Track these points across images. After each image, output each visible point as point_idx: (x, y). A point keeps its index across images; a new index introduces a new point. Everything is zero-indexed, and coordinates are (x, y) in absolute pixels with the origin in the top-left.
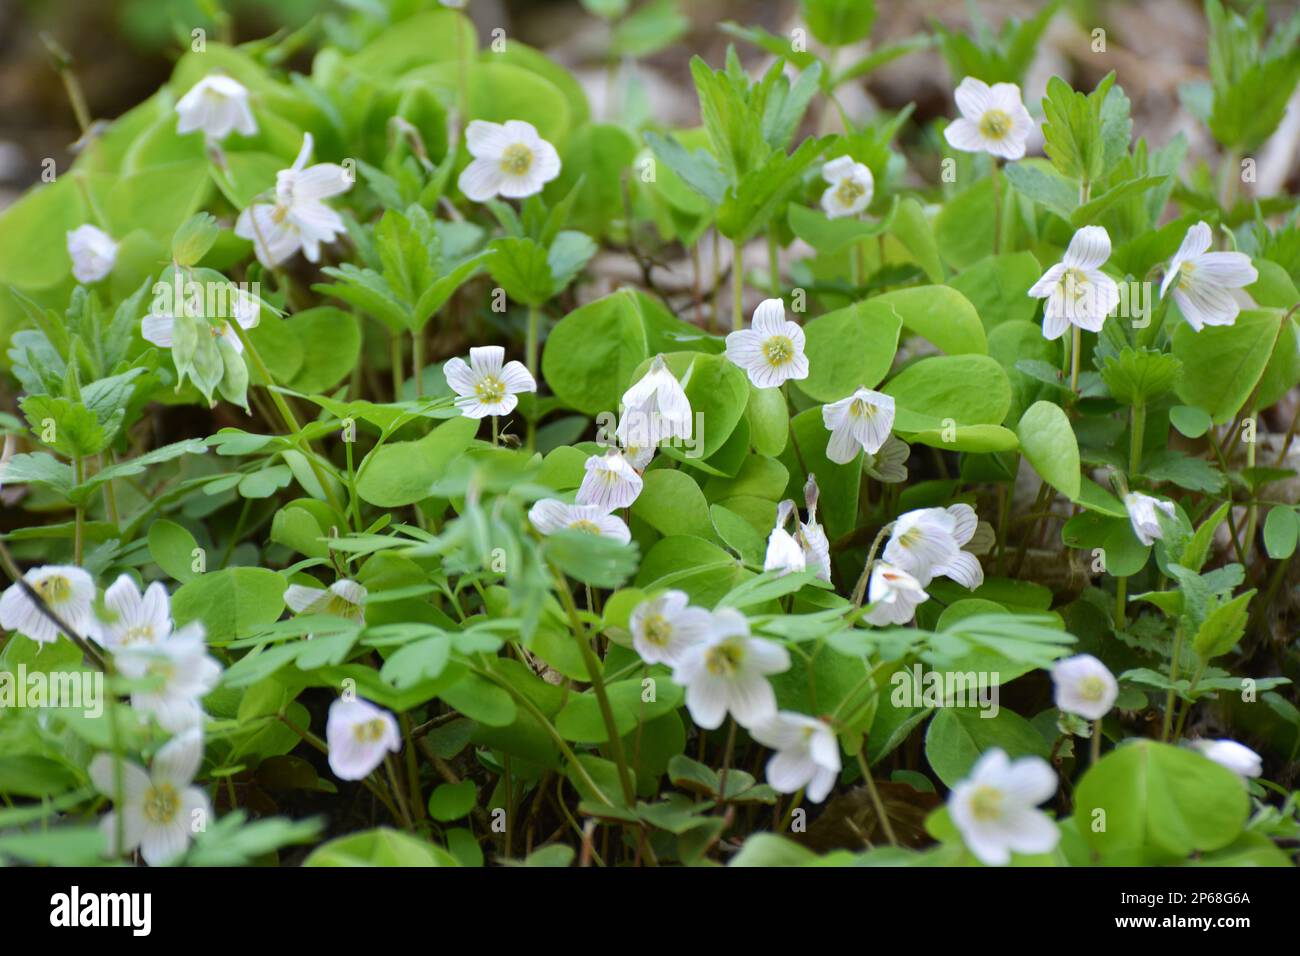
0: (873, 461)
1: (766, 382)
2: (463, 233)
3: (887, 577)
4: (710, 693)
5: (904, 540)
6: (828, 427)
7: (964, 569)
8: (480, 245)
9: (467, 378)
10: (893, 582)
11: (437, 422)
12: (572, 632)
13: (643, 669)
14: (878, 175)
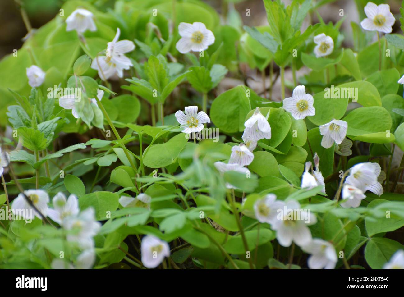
0: (339, 148)
1: (299, 117)
2: (176, 67)
3: (350, 189)
4: (285, 233)
5: (355, 176)
6: (322, 134)
7: (376, 188)
8: (183, 71)
9: (184, 118)
10: (352, 191)
11: (175, 134)
12: (231, 213)
13: (259, 225)
14: (335, 40)
